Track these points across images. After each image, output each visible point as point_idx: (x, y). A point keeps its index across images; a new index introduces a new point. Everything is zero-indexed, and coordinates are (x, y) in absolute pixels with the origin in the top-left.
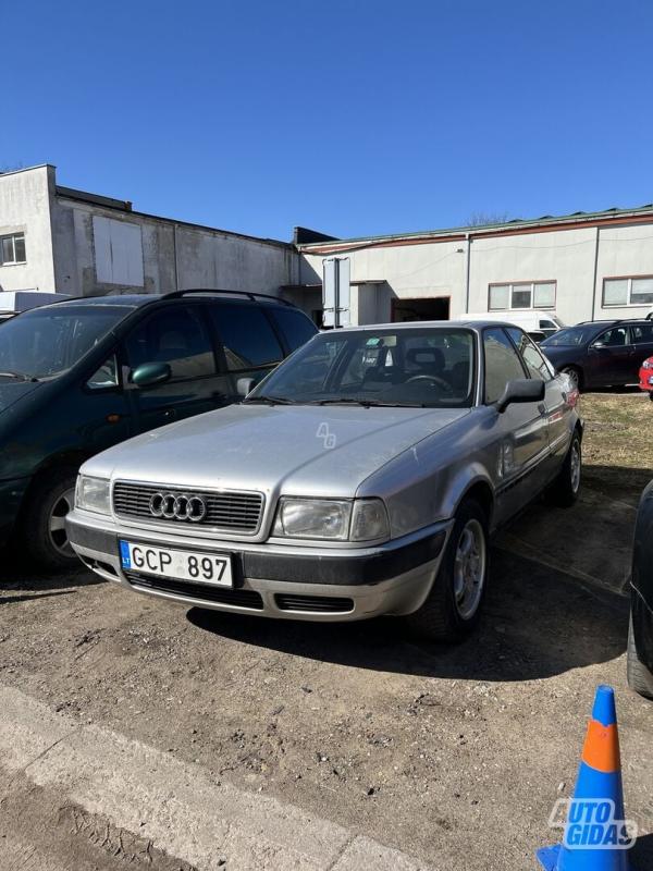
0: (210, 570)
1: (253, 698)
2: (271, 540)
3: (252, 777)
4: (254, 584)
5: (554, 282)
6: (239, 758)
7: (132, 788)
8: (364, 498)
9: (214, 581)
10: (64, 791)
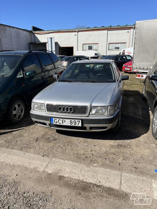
0: (76, 123)
1: (85, 149)
2: (90, 116)
3: (95, 165)
4: (85, 125)
5: (98, 44)
6: (90, 161)
7: (72, 170)
8: (110, 106)
9: (77, 125)
10: (57, 173)
